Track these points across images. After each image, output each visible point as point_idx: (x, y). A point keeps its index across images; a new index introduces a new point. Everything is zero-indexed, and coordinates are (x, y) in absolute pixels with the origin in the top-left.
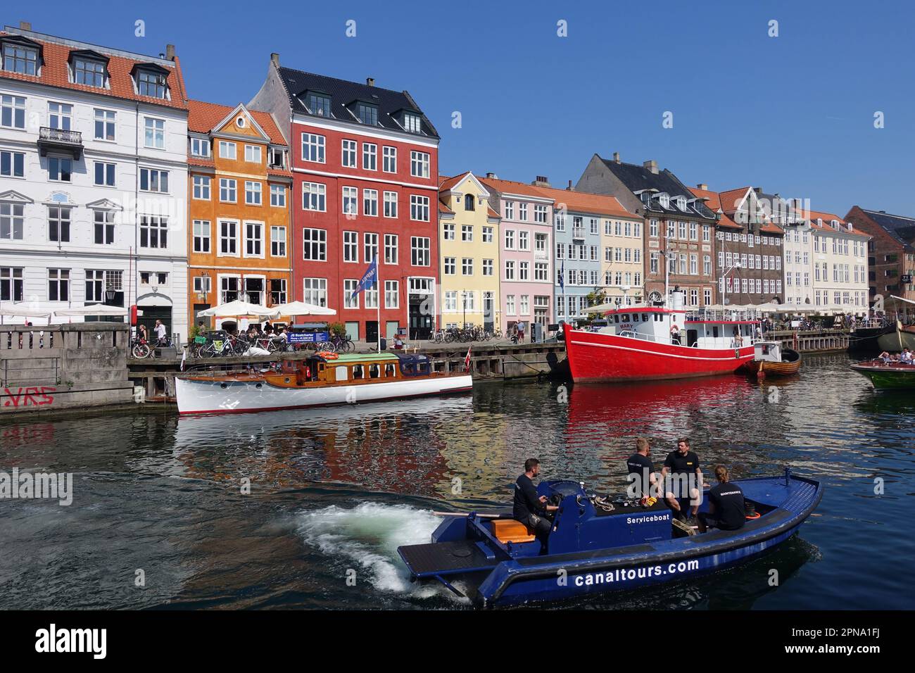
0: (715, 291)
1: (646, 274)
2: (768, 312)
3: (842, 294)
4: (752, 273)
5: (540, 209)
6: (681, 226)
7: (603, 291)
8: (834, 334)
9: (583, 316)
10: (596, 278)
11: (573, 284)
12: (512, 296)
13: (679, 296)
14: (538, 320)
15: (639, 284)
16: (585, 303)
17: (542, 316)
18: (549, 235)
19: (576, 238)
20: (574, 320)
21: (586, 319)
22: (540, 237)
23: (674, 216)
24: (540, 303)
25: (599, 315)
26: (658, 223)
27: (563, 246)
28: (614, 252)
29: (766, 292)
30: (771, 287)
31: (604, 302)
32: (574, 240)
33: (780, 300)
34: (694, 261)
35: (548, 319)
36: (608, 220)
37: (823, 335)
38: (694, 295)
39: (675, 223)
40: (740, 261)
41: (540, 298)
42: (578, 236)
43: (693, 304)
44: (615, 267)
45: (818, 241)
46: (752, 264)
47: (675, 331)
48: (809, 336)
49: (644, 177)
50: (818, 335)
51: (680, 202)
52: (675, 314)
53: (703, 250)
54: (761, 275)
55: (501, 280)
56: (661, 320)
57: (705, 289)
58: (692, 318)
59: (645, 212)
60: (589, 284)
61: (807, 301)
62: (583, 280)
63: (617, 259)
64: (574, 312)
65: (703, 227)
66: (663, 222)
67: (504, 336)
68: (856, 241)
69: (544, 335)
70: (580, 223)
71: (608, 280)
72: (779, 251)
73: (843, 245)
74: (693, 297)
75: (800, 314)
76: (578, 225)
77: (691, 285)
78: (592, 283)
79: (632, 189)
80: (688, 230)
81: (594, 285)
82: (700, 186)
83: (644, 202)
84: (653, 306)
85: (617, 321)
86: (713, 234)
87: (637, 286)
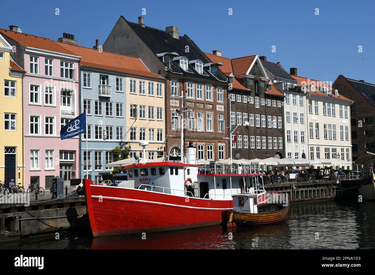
0: (227, 146)
1: (168, 131)
2: (272, 166)
3: (331, 150)
4: (258, 131)
5: (66, 66)
6: (198, 88)
7: (127, 146)
8: (324, 185)
9: (109, 170)
10: (121, 133)
11: (99, 140)
12: (37, 151)
13: (192, 151)
14: (63, 174)
15: (161, 140)
16: (110, 158)
17: (68, 170)
18: (75, 91)
19: (102, 95)
20: (99, 173)
21: (111, 173)
22: (66, 93)
23: (192, 78)
24: (66, 158)
25: (123, 169)
26: (178, 84)
27: (89, 102)
28: (138, 109)
29: (270, 148)
30: (273, 143)
31: (129, 156)
32: (100, 97)
33: (282, 155)
34: (210, 119)
35: (74, 174)
36: (133, 79)
37: (315, 186)
38: (210, 150)
39: (193, 85)
40: (248, 120)
41: (66, 152)
42: (104, 93)
43: (209, 158)
44: (139, 124)
45: (311, 104)
46: (258, 123)
47: (189, 184)
48: (304, 187)
49: (166, 41)
50: (311, 186)
51: (197, 66)
52: (190, 168)
53: (218, 109)
54: (266, 132)
55: (25, 134)
56: (177, 174)
57: (219, 144)
58: (204, 172)
59: (166, 73)
60: (114, 139)
61: (304, 156)
62: (109, 135)
63: (141, 116)
64: (100, 167)
65: (217, 89)
66: (183, 83)
67: (26, 191)
68: (341, 105)
69: (66, 189)
70: (106, 81)
71: (133, 136)
72: (280, 112)
73: (331, 108)
74: (209, 152)
75: (298, 167)
76: (104, 83)
77: (207, 141)
78: (118, 138)
79: (155, 51)
80: (205, 91)
81: (120, 140)
82: (215, 52)
83: (166, 64)
84: (169, 161)
85: (136, 175)
86: (226, 96)
87: (160, 142)
